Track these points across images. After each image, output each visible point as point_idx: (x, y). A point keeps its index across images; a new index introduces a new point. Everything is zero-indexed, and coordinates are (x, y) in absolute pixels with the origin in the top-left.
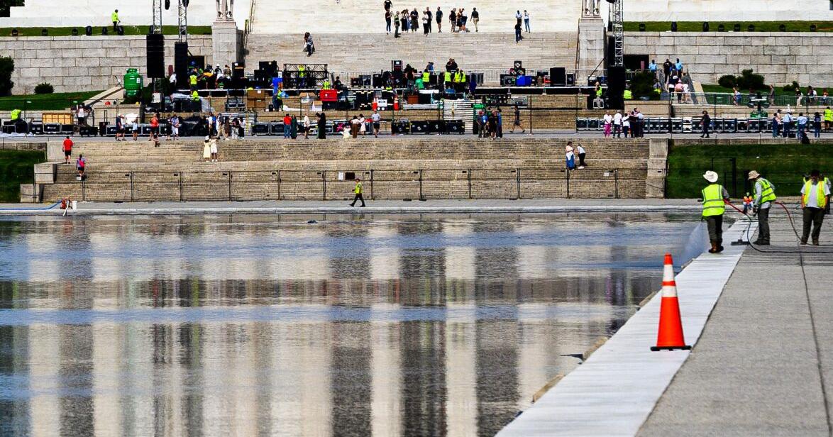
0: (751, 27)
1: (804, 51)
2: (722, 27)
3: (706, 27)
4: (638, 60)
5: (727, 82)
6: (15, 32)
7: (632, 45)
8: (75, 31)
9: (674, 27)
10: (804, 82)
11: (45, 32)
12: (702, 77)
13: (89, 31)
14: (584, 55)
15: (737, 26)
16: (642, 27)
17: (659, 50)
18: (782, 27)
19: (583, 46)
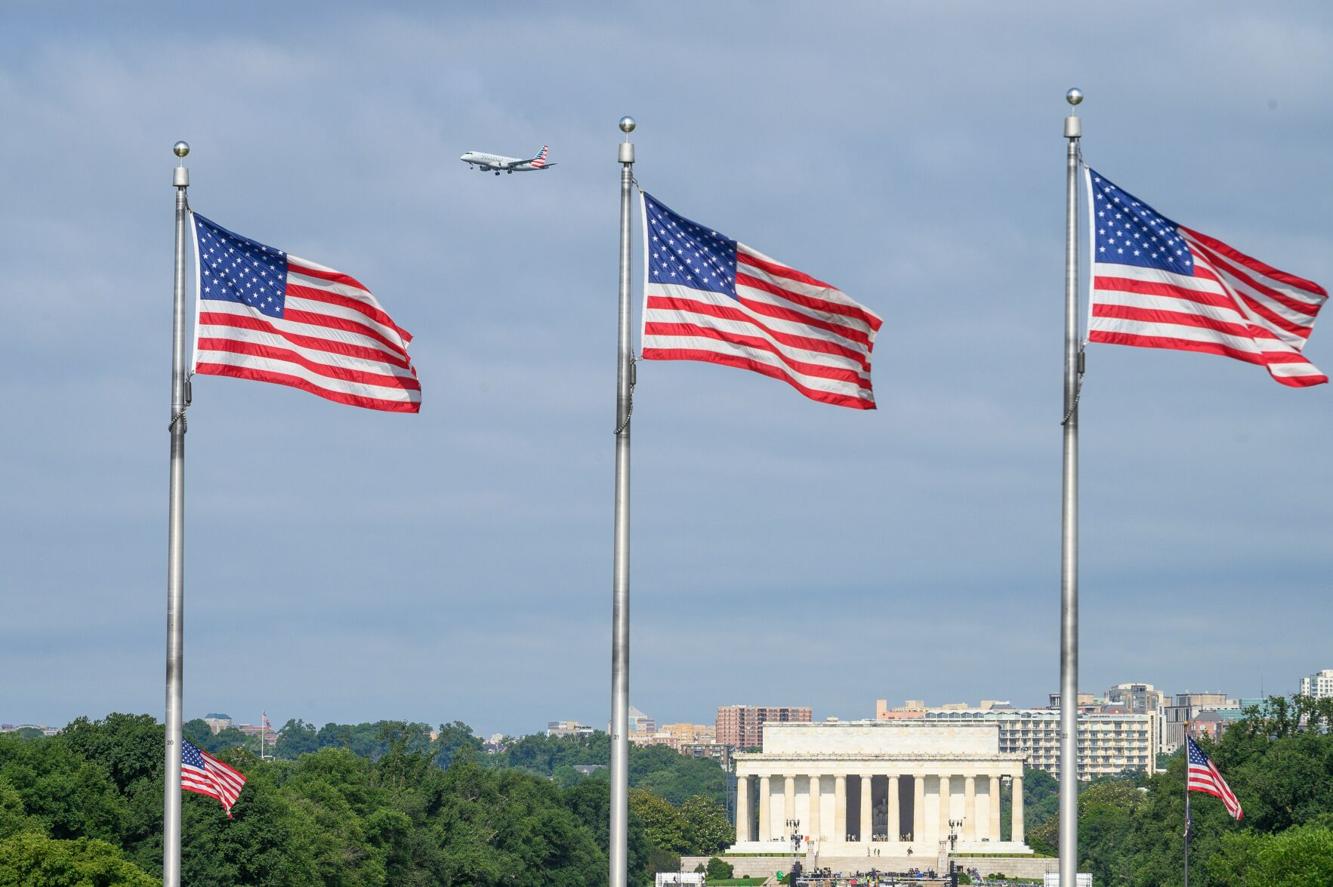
0: (1000, 855)
1: (1019, 865)
2: (989, 856)
3: (984, 855)
4: (960, 868)
5: (991, 876)
6: (734, 855)
7: (958, 862)
8: (755, 855)
9: (972, 855)
10: (1019, 877)
11: (744, 855)
12: (983, 874)
13: (760, 855)
14: (940, 866)
15: (995, 855)
16: (961, 855)
17: (967, 864)
18: (1011, 856)
19: (940, 863)
